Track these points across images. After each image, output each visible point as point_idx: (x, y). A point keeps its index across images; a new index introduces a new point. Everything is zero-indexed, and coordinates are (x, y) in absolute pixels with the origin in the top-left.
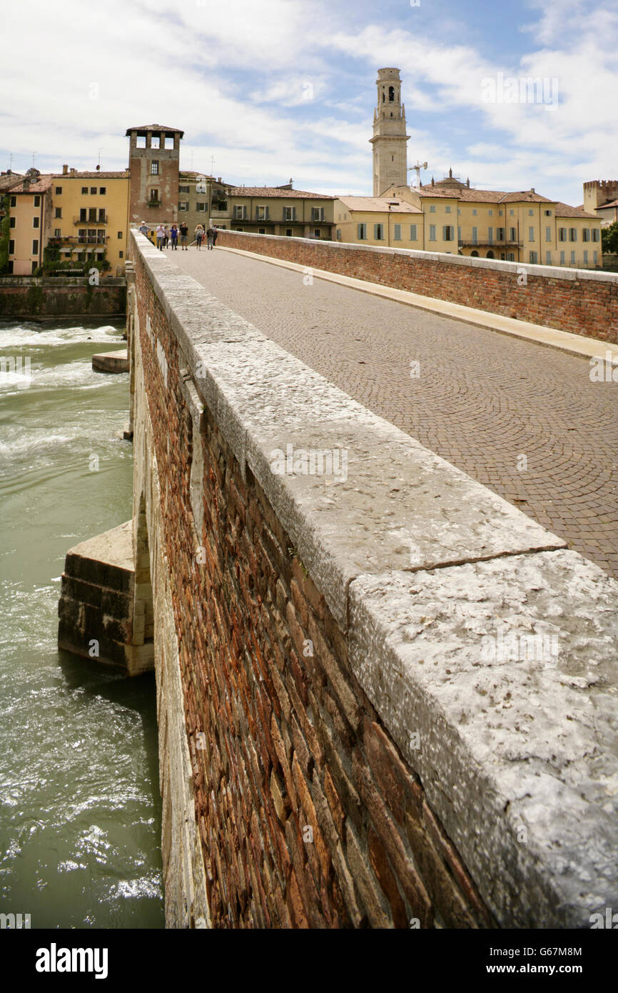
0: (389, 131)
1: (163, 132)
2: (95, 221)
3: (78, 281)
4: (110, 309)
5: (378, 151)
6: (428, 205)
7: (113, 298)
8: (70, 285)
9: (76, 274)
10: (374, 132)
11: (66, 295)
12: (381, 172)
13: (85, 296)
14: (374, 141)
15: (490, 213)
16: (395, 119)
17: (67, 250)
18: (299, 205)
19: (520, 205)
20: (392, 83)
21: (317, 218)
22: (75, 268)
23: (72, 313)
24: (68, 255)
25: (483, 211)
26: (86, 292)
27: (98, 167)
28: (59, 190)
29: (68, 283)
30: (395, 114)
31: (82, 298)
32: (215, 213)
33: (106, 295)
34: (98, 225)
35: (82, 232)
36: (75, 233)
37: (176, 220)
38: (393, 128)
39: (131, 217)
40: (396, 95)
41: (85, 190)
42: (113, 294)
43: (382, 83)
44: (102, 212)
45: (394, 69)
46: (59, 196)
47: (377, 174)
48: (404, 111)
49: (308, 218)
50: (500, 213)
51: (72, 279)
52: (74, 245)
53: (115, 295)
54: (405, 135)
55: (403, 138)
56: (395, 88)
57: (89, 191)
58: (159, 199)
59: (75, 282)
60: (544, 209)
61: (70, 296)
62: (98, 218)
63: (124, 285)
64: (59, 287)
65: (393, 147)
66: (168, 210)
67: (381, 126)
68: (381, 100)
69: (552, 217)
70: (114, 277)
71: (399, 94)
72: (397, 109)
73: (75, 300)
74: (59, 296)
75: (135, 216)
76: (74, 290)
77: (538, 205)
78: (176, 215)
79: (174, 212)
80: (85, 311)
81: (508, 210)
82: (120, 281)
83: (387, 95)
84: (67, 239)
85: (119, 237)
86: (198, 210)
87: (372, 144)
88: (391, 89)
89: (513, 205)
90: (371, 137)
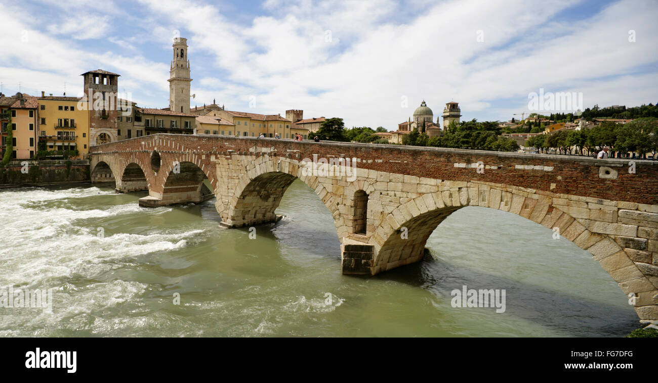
0: (181, 75)
1: (108, 75)
2: (68, 126)
3: (61, 162)
4: (81, 178)
5: (174, 87)
6: (237, 121)
7: (83, 172)
8: (56, 165)
9: (58, 158)
10: (171, 75)
11: (54, 171)
12: (176, 99)
13: (66, 171)
14: (171, 81)
15: (260, 125)
16: (184, 68)
17: (52, 144)
18: (178, 119)
19: (276, 122)
20: (183, 47)
21: (187, 127)
22: (57, 155)
23: (59, 181)
24: (51, 147)
25: (257, 124)
26: (66, 169)
27: (64, 94)
28: (43, 108)
29: (55, 163)
30: (184, 66)
31: (64, 172)
32: (136, 123)
33: (78, 170)
34: (71, 129)
35: (59, 133)
36: (55, 133)
37: (116, 126)
38: (183, 74)
39: (91, 124)
40: (184, 54)
41: (60, 108)
42: (82, 169)
43: (177, 47)
44: (72, 121)
45: (184, 39)
46: (43, 111)
47: (173, 100)
48: (189, 64)
49: (183, 127)
50: (265, 126)
51: (57, 161)
52: (55, 141)
53: (83, 170)
54: (189, 79)
55: (188, 80)
56: (184, 50)
57: (64, 108)
58: (107, 114)
59: (59, 163)
60: (286, 125)
61: (56, 171)
62: (70, 125)
63: (88, 164)
64: (50, 166)
65: (183, 85)
66: (112, 121)
67: (176, 72)
68: (176, 56)
69: (289, 129)
70: (82, 159)
71: (186, 54)
72: (185, 62)
73: (60, 173)
74: (50, 171)
75: (93, 124)
76: (59, 168)
77: (283, 122)
78: (116, 124)
79: (115, 122)
80: (66, 179)
81: (269, 125)
82: (86, 162)
83: (180, 54)
84: (50, 137)
85: (84, 136)
86: (127, 121)
87: (169, 82)
88: (182, 50)
89: (271, 122)
90: (169, 78)
